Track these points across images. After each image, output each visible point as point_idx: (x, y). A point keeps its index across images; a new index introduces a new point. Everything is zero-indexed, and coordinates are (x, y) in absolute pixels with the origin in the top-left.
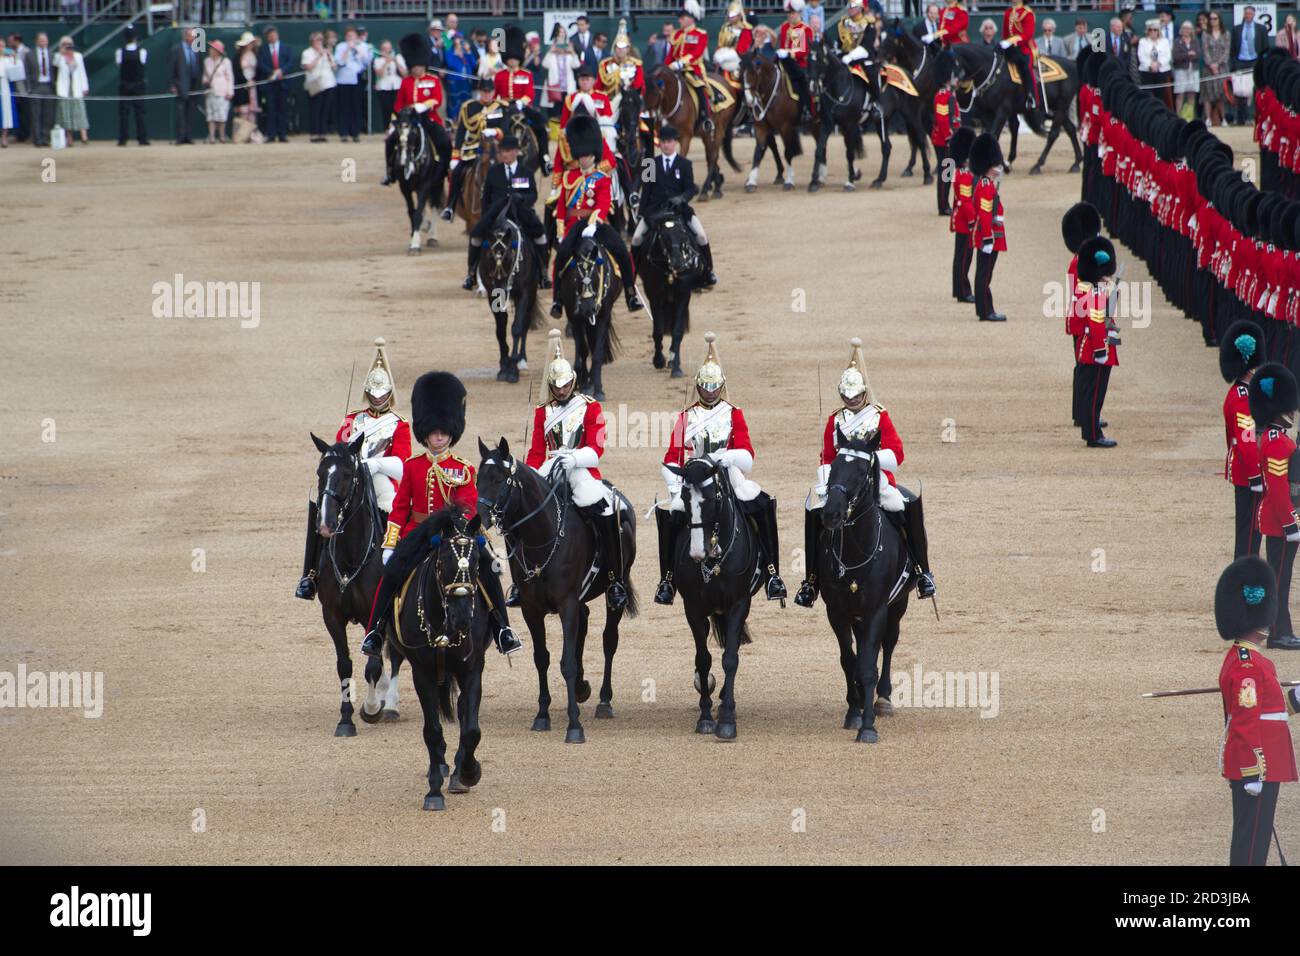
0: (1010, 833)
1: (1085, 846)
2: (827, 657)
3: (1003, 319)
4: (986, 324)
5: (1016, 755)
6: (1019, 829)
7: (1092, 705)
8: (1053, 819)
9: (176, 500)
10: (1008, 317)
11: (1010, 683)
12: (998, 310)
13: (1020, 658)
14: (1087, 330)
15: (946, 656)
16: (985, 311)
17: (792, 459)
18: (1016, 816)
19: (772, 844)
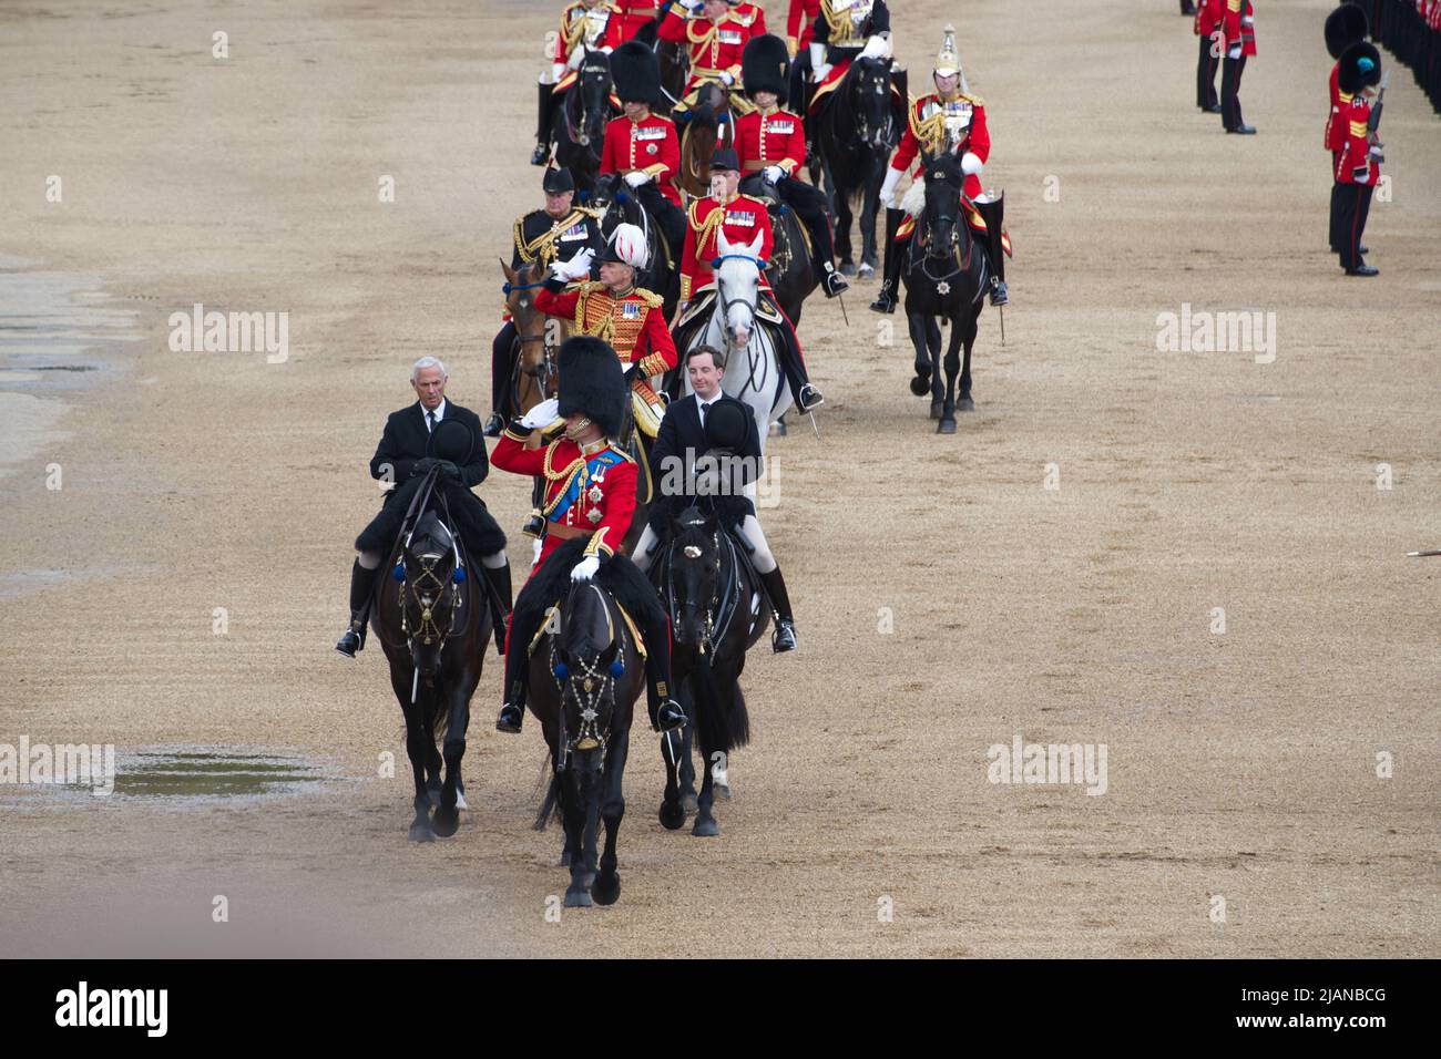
0: (1259, 705)
1: (1343, 721)
2: (1057, 508)
3: (1253, 132)
4: (1234, 137)
5: (1267, 620)
6: (1269, 700)
7: (1351, 565)
8: (1307, 691)
9: (335, 325)
10: (1258, 130)
11: (1259, 539)
12: (1248, 121)
13: (1270, 511)
14: (1347, 146)
15: (1188, 507)
16: (1233, 122)
17: (1018, 285)
18: (1266, 687)
19: (995, 715)
